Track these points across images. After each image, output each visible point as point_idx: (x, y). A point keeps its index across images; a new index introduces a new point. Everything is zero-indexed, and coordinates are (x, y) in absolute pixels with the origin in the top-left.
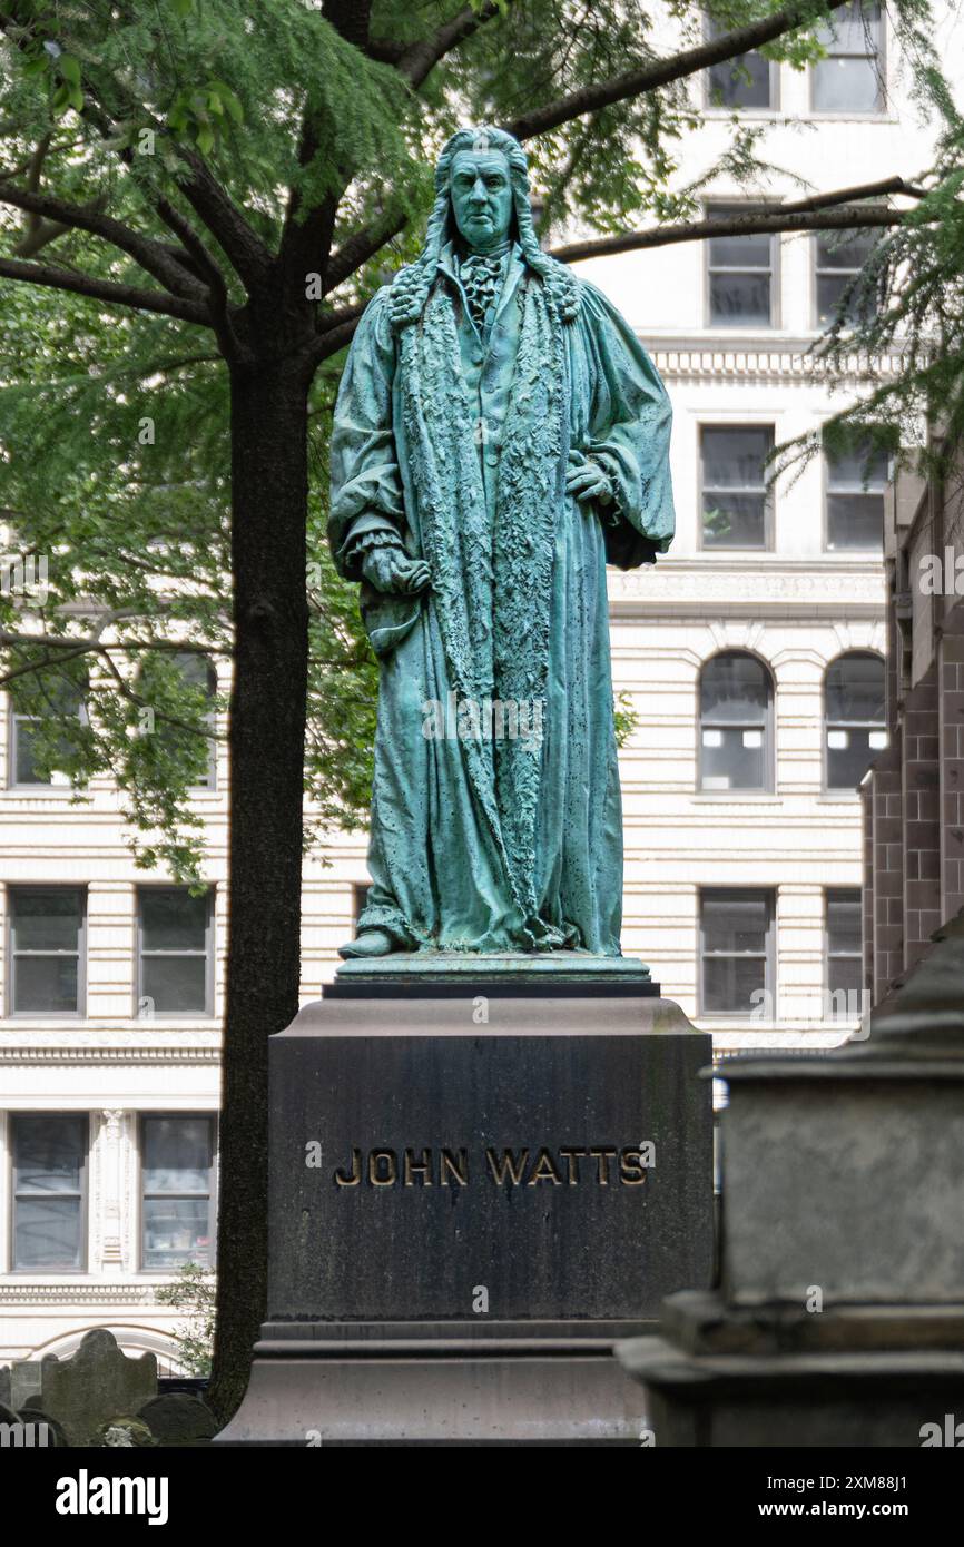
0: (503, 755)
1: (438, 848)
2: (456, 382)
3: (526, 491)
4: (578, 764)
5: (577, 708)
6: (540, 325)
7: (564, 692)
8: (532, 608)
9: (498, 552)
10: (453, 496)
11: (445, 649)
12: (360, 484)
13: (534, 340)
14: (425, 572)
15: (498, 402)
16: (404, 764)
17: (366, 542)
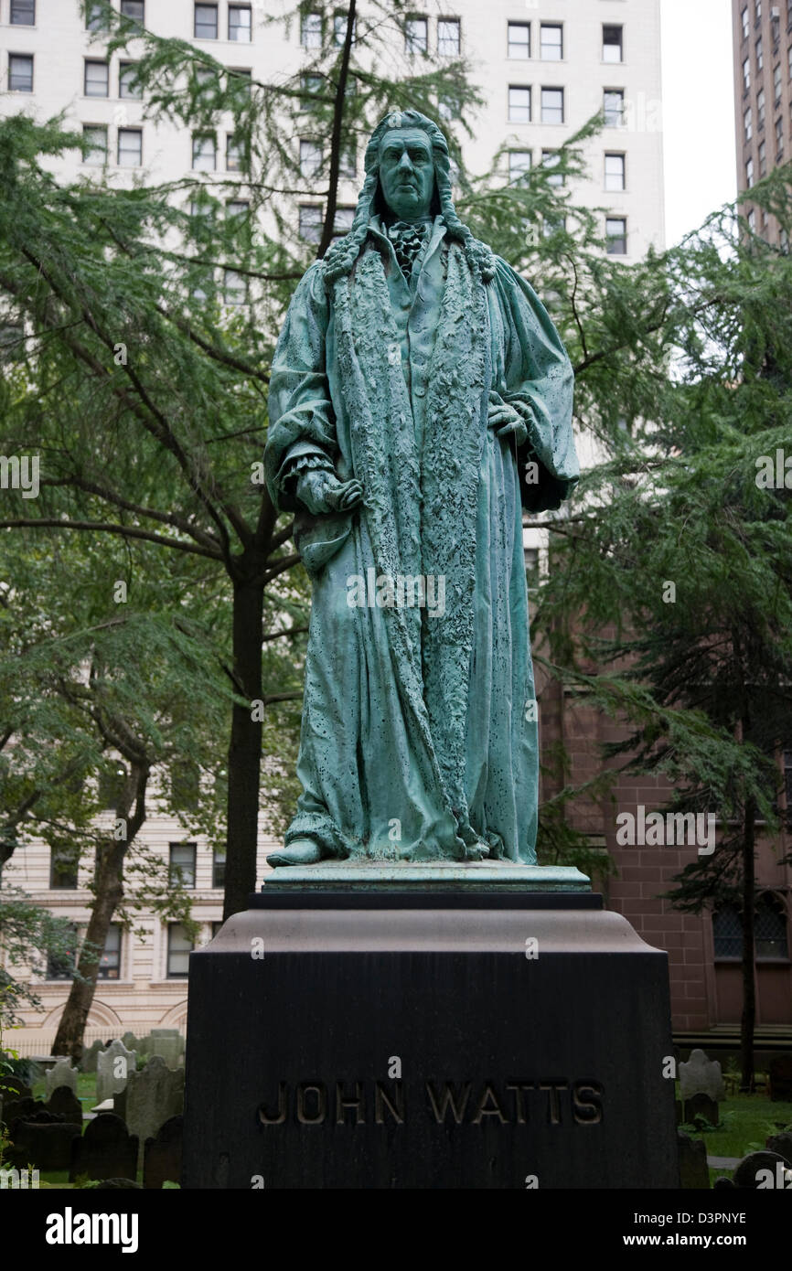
0: (431, 666)
1: (368, 754)
2: (386, 319)
3: (452, 418)
4: (502, 677)
5: (500, 624)
6: (462, 277)
7: (490, 607)
8: (459, 525)
9: (426, 474)
10: (384, 421)
11: (376, 562)
12: (295, 414)
13: (457, 288)
14: (357, 490)
15: (424, 341)
16: (335, 672)
17: (300, 465)
